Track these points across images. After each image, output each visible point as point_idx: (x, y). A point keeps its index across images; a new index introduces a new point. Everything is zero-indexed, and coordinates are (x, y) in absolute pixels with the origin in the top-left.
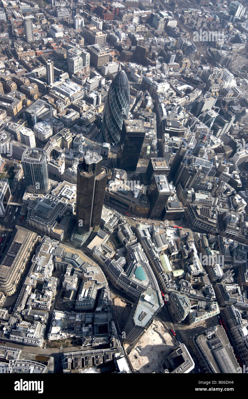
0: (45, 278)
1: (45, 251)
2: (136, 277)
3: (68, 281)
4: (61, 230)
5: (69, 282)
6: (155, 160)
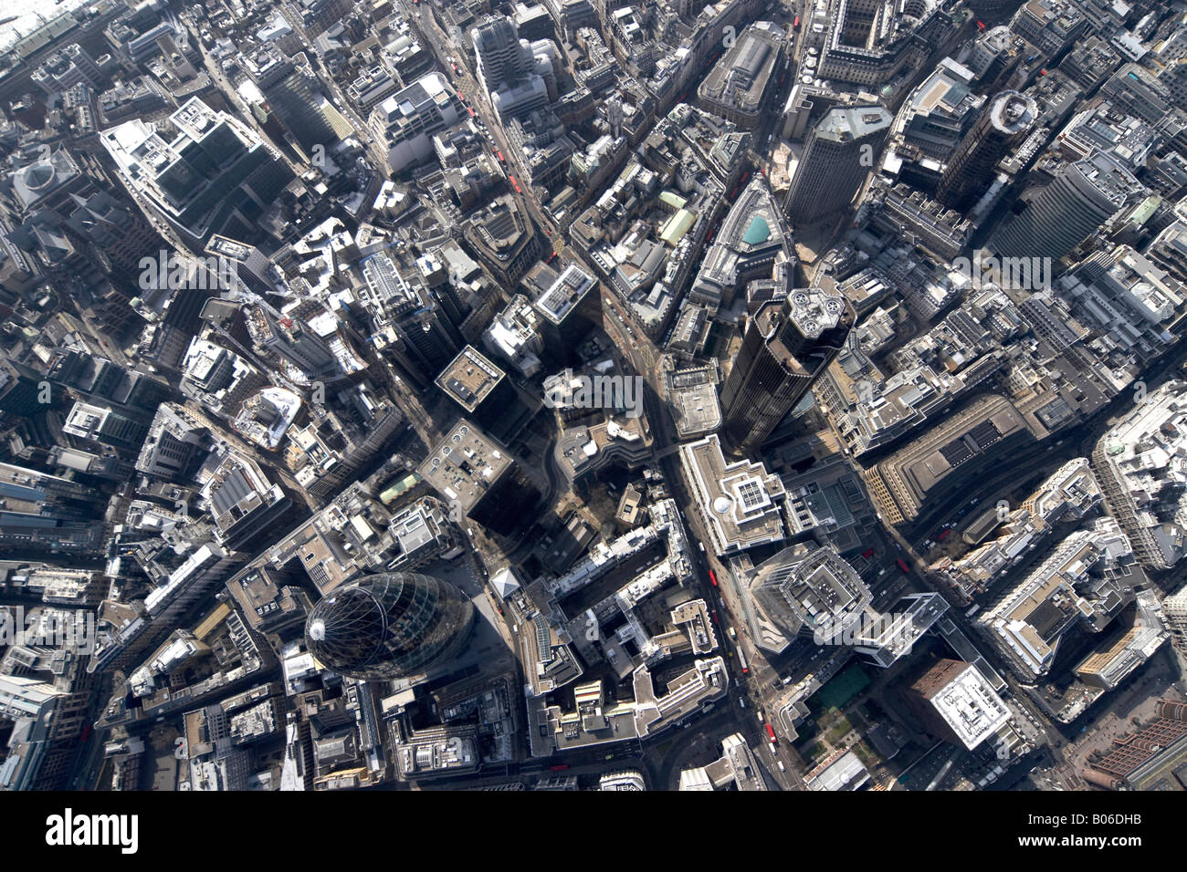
0: (923, 368)
1: (893, 409)
2: (770, 234)
3: (887, 327)
4: (821, 438)
5: (885, 323)
6: (470, 399)
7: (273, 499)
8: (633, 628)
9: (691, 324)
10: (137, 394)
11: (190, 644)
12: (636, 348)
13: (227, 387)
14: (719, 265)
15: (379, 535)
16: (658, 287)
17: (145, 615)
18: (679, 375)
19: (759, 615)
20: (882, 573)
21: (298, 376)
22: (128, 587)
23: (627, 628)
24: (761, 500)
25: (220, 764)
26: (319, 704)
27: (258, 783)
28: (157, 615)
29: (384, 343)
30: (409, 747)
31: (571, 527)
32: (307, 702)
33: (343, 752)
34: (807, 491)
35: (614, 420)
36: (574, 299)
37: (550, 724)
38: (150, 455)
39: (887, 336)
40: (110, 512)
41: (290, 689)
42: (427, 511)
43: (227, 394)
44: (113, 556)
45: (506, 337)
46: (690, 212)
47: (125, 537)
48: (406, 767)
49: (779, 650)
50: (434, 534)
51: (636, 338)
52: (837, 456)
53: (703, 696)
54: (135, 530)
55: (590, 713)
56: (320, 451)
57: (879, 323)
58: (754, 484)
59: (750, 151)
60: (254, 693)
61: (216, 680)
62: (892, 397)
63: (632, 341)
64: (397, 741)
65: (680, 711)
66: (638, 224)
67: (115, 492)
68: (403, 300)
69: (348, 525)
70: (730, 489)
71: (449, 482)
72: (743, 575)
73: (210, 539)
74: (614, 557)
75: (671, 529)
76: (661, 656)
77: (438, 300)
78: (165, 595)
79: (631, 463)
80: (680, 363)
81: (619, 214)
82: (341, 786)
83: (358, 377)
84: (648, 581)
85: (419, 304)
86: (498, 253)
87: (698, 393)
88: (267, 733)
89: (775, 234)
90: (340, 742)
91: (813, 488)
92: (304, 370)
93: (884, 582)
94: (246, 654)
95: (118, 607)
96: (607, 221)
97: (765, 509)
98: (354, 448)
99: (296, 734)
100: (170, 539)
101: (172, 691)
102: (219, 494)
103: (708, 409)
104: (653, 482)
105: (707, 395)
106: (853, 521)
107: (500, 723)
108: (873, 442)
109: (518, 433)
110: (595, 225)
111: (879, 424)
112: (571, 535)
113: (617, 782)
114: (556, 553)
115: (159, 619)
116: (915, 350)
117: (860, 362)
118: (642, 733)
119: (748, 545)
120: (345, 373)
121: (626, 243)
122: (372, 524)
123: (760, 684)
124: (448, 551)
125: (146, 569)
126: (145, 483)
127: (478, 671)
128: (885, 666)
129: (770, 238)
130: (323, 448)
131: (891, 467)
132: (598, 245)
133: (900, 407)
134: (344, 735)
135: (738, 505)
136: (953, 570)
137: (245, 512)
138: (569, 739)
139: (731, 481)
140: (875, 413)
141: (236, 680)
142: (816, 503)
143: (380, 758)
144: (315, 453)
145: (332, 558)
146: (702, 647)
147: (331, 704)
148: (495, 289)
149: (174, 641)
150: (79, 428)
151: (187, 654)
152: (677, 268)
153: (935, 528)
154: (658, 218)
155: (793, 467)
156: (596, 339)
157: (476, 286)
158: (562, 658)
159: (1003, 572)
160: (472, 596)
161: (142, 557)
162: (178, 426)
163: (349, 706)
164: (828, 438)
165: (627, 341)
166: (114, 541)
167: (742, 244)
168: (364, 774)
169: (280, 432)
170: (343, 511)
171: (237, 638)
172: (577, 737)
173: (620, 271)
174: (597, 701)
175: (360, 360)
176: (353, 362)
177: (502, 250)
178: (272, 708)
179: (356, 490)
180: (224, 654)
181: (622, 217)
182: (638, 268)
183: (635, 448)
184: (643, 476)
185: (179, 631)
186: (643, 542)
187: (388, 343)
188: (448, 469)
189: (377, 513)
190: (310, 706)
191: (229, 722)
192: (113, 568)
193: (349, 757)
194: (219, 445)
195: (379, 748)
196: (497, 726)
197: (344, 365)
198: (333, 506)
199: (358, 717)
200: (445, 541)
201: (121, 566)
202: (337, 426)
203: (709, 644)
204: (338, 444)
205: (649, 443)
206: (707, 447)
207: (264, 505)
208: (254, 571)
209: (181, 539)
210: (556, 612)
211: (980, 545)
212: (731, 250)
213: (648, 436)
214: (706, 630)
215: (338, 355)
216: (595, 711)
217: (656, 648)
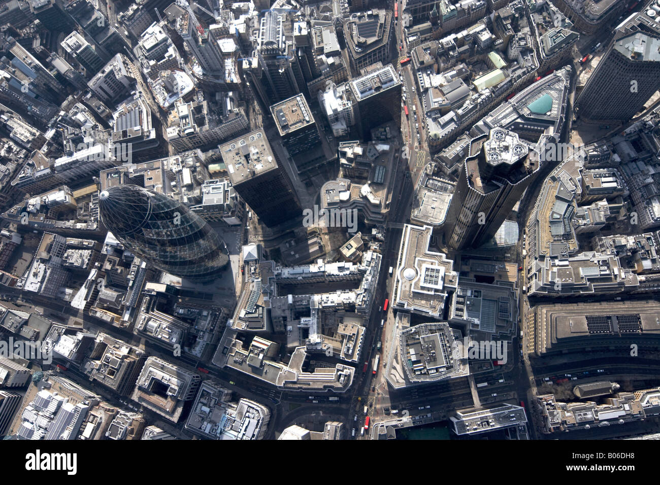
0: (613, 256)
1: (570, 273)
2: (551, 111)
3: (602, 216)
4: (507, 267)
5: (603, 213)
6: (285, 127)
7: (148, 136)
8: (312, 321)
9: (458, 149)
10: (109, 41)
11: (67, 196)
12: (417, 150)
13: (158, 61)
14: (501, 117)
15: (195, 186)
16: (451, 114)
17: (52, 168)
18: (433, 179)
19: (396, 358)
20: (501, 381)
21: (198, 70)
22: (52, 149)
23: (307, 319)
24: (436, 283)
25: (48, 269)
26: (114, 265)
27: (64, 293)
28: (60, 172)
29: (248, 66)
30: (147, 316)
31: (310, 242)
32: (108, 261)
33: (114, 301)
34: (472, 294)
35: (370, 185)
36: (378, 89)
37: (231, 349)
38: (98, 79)
39: (598, 220)
40: (65, 103)
41: (105, 250)
42: (228, 186)
43: (155, 65)
44: (52, 127)
45: (332, 102)
46: (504, 73)
47: (63, 120)
48: (140, 325)
49: (396, 387)
50: (225, 201)
51: (420, 144)
52: (511, 284)
53: (329, 384)
54: (71, 119)
55: (256, 354)
56: (187, 121)
57: (598, 209)
58: (438, 271)
59: (576, 48)
60: (86, 242)
61: (70, 224)
62: (576, 264)
63: (416, 144)
64: (143, 309)
65: (309, 385)
66: (461, 66)
67: (73, 95)
68: (275, 46)
69: (180, 172)
70: (420, 266)
71: (234, 161)
72: (400, 327)
73: (104, 142)
74: (324, 272)
75: (368, 272)
76: (319, 348)
77: (298, 57)
78: (67, 162)
79: (368, 220)
80: (439, 172)
81: (451, 53)
82: (103, 318)
83: (232, 86)
84: (337, 298)
85: (284, 54)
86: (356, 46)
87: (438, 196)
88: (81, 267)
89: (555, 112)
90: (115, 294)
91: (477, 293)
92: (203, 68)
93: (499, 388)
94: (92, 218)
95: (42, 157)
96: (441, 55)
97: (436, 290)
98: (208, 129)
99: (95, 276)
100: (85, 132)
101: (47, 217)
102: (122, 119)
103: (439, 210)
104: (375, 239)
105: (443, 201)
106: (494, 331)
107: (204, 332)
108: (543, 289)
109: (310, 168)
110: (430, 54)
111: (553, 278)
112: (307, 247)
113: (250, 405)
114: (292, 253)
115: (60, 175)
116: (614, 241)
117: (565, 229)
118: (279, 383)
119: (412, 308)
120: (225, 80)
121: (445, 75)
122: (194, 178)
123: (376, 404)
124: (229, 217)
125: (65, 142)
126: (89, 96)
127: (211, 299)
128: (457, 433)
129: (548, 113)
130: (190, 120)
131: (544, 311)
132: (426, 68)
133: (577, 274)
134: (120, 292)
135: (419, 279)
136: (550, 404)
137: (130, 136)
138: (235, 362)
139: (425, 261)
140: (555, 269)
141: (80, 229)
142: (472, 305)
143: (131, 315)
144: (184, 121)
145: (161, 186)
146: (346, 355)
147: (120, 269)
148: (343, 69)
149: (60, 190)
150: (69, 46)
151: (63, 201)
152: (471, 107)
153: (559, 373)
154: (481, 70)
155: (476, 276)
156: (388, 129)
157: (331, 60)
158: (259, 314)
159: (587, 426)
160: (231, 253)
161: (66, 135)
162: (120, 70)
163: (129, 277)
164: (511, 270)
165: (413, 142)
166: (57, 119)
167: (526, 109)
168: (118, 319)
169: (172, 100)
170: (182, 162)
171: (93, 207)
172: (241, 364)
173: (430, 92)
174: (264, 349)
175: (238, 76)
176: (233, 76)
177: (360, 45)
178: (91, 256)
179: (195, 154)
180: (82, 212)
181: (453, 57)
182: (444, 95)
183: (373, 210)
184: (371, 232)
185: (65, 187)
186: (347, 272)
187: (250, 67)
188: (237, 154)
189: (200, 173)
190: (108, 263)
191: (66, 251)
192: (50, 134)
193: (115, 306)
194: (137, 92)
195: (133, 309)
196: (201, 333)
197: (227, 75)
198: (178, 157)
199: (130, 284)
200: (229, 210)
201: (54, 135)
202: (205, 111)
203: (352, 356)
204: (200, 122)
205: (384, 211)
206: (421, 233)
207: (142, 137)
208: (118, 172)
209: (90, 135)
210: (271, 286)
211: (584, 401)
212: (515, 110)
213: (387, 206)
214: (355, 346)
215: (227, 68)
216: (259, 355)
217: (318, 340)
